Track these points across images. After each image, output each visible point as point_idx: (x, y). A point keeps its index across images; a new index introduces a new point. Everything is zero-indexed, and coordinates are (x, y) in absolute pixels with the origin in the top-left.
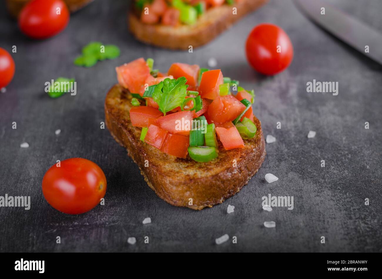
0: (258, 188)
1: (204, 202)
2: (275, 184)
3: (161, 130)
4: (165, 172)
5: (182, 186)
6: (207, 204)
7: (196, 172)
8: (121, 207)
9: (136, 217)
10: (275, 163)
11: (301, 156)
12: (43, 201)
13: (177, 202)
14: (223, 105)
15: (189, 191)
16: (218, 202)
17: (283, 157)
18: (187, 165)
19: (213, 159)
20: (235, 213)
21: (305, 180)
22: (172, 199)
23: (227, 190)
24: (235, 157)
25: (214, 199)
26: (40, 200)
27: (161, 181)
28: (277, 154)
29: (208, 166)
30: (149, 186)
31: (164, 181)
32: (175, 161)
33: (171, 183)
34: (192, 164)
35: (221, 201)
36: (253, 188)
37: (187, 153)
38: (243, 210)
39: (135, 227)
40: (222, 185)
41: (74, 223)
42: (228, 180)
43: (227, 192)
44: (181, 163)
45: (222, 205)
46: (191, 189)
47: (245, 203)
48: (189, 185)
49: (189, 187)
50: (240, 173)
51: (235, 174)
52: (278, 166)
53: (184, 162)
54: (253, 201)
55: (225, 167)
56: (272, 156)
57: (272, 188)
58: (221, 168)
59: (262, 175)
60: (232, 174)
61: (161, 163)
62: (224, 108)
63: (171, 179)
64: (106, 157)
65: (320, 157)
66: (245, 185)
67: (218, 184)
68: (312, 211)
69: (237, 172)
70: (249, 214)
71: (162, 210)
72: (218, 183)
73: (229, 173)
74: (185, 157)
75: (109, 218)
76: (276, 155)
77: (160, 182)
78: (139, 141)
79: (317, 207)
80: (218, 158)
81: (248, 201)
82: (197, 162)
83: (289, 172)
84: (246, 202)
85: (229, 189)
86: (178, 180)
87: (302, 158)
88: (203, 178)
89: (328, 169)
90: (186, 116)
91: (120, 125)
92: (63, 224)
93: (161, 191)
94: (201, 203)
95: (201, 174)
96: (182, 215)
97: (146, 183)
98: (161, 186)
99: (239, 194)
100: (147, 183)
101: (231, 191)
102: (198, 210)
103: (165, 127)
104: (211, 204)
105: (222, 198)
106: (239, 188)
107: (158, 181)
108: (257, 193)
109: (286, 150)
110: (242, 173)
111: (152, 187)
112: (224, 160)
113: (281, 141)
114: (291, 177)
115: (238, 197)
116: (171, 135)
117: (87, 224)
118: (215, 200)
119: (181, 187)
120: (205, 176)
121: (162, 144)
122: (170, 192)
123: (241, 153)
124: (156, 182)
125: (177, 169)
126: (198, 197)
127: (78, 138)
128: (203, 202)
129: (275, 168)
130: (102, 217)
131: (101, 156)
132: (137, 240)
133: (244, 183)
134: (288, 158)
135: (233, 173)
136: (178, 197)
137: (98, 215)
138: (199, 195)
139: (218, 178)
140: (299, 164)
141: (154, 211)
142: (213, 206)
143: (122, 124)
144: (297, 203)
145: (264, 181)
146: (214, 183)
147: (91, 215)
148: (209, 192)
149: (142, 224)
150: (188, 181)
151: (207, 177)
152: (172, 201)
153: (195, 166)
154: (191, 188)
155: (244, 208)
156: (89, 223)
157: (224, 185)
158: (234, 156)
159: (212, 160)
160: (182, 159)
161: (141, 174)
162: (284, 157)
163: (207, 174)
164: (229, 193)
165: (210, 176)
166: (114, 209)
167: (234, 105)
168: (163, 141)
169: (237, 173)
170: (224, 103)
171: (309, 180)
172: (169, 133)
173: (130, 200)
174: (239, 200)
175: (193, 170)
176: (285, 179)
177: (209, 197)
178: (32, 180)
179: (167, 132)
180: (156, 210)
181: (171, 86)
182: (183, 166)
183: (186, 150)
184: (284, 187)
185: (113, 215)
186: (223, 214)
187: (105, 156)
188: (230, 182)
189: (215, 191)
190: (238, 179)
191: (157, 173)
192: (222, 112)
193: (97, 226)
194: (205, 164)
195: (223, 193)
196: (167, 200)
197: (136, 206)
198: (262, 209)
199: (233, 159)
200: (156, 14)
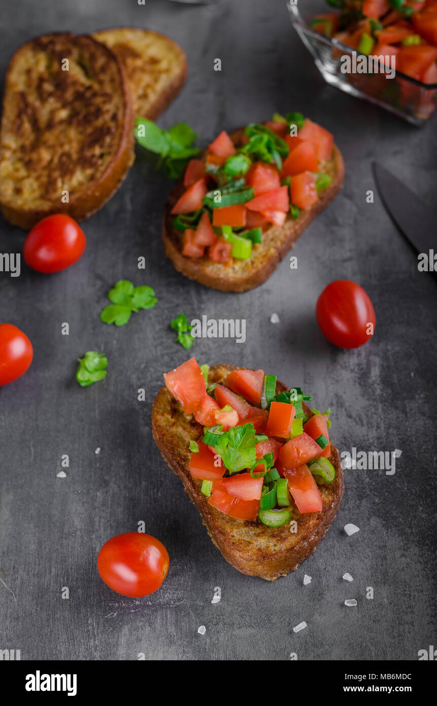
0: (337, 543)
2: (356, 537)
5: (253, 561)
7: (268, 544)
8: (185, 577)
9: (203, 592)
10: (356, 502)
11: (385, 490)
13: (248, 572)
14: (297, 454)
15: (262, 565)
16: (293, 570)
17: (364, 491)
18: (258, 531)
19: (287, 523)
20: (311, 584)
21: (389, 530)
23: (303, 557)
26: (92, 566)
28: (358, 487)
29: (282, 534)
30: (213, 543)
31: (233, 553)
32: (244, 525)
33: (240, 556)
34: (263, 531)
35: (296, 567)
36: (331, 544)
37: (257, 517)
38: (320, 580)
39: (203, 607)
40: (297, 555)
41: (135, 602)
42: (304, 549)
44: (251, 528)
45: (297, 571)
47: (322, 568)
50: (318, 535)
52: (358, 507)
53: (254, 526)
54: (332, 565)
55: (301, 535)
56: (351, 489)
57: (352, 544)
58: (296, 536)
59: (340, 521)
60: (309, 541)
61: (228, 528)
64: (160, 495)
65: (407, 491)
66: (321, 540)
67: (293, 556)
68: (397, 580)
70: (328, 586)
71: (231, 581)
73: (305, 543)
74: (255, 520)
75: (174, 593)
76: (356, 489)
78: (200, 491)
79: (403, 573)
81: (326, 564)
82: (268, 527)
83: (371, 517)
84: (324, 567)
85: (305, 555)
87: (386, 494)
88: (277, 552)
89: (415, 512)
92: (124, 605)
93: (229, 558)
94: (274, 574)
95: (275, 546)
96: (253, 588)
98: (229, 554)
99: (315, 555)
100: (211, 540)
102: (271, 581)
104: (285, 573)
105: (297, 565)
106: (315, 548)
108: (335, 553)
109: (368, 479)
111: (217, 546)
114: (373, 525)
115: (314, 558)
117: (150, 604)
118: (289, 569)
120: (279, 549)
121: (229, 510)
122: (240, 562)
125: (246, 539)
126: (271, 569)
127: (123, 461)
128: (277, 573)
129: (356, 510)
130: (165, 592)
131: (154, 493)
132: (207, 628)
134: (369, 493)
136: (248, 569)
139: (294, 552)
140: (383, 504)
141: (222, 582)
142: (287, 574)
145: (343, 533)
146: (290, 557)
149: (211, 604)
150: (260, 559)
152: (241, 570)
153: (266, 533)
155: (322, 576)
156: (151, 602)
158: (310, 516)
159: (285, 524)
160: (251, 522)
161: (203, 523)
162: (366, 492)
163: (281, 546)
165: (285, 550)
166: (177, 579)
167: (309, 454)
168: (230, 506)
169: (314, 538)
171: (394, 529)
173: (194, 564)
175: (264, 539)
176: (366, 528)
177: (283, 568)
178: (78, 533)
179: (235, 497)
181: (237, 439)
182: (254, 532)
183: (256, 512)
184: (366, 541)
185: (176, 589)
186: (298, 587)
187: (158, 491)
189: (290, 563)
190: (314, 543)
193: (161, 606)
195: (299, 561)
196: (235, 567)
197: (201, 574)
198: (342, 578)
199: (310, 521)
200: (200, 246)
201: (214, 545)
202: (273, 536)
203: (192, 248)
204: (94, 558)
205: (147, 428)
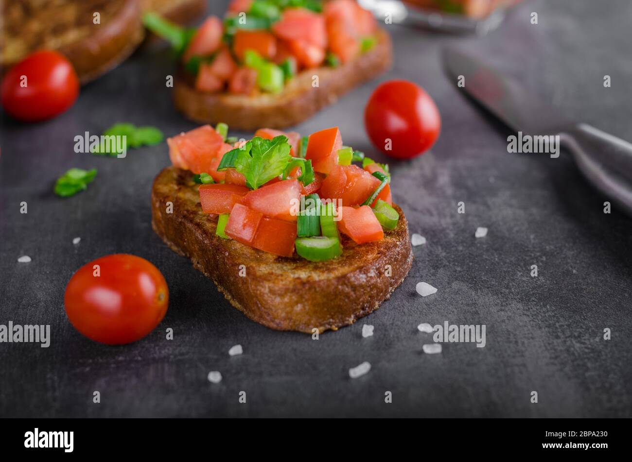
0: (407, 303)
1: (325, 322)
2: (433, 298)
3: (252, 211)
4: (260, 277)
5: (289, 294)
6: (329, 324)
7: (309, 275)
8: (192, 335)
9: (218, 347)
10: (430, 271)
11: (468, 261)
12: (63, 331)
13: (282, 322)
14: (346, 177)
15: (302, 303)
16: (347, 322)
17: (440, 262)
18: (295, 265)
19: (336, 257)
20: (374, 336)
21: (479, 291)
22: (273, 320)
23: (360, 303)
24: (370, 253)
25: (340, 316)
27: (254, 290)
28: (431, 260)
29: (328, 266)
30: (233, 305)
31: (260, 290)
32: (275, 261)
33: (272, 291)
34: (303, 265)
35: (351, 319)
36: (399, 304)
37: (294, 249)
38: (387, 333)
39: (217, 360)
40: (352, 293)
41: (118, 358)
42: (361, 286)
43: (359, 307)
44: (285, 264)
45: (353, 326)
46: (304, 300)
47: (388, 323)
48: (301, 292)
49: (302, 296)
50: (379, 277)
51: (371, 277)
52: (433, 275)
53: (290, 262)
54: (402, 320)
55: (356, 265)
56: (423, 261)
57: (428, 303)
58: (349, 267)
59: (410, 286)
60: (368, 277)
61: (253, 264)
62: (348, 182)
63: (271, 285)
65: (498, 261)
66: (385, 301)
67: (346, 292)
68: (496, 330)
69: (374, 274)
70: (398, 337)
71: (258, 337)
72: (347, 289)
73: (362, 274)
74: (291, 255)
75: (175, 349)
76: (428, 261)
77: (254, 293)
78: (215, 237)
79: (504, 324)
80: (342, 256)
81: (393, 320)
82: (310, 262)
83: (453, 282)
84: (391, 322)
85: (363, 303)
86: (284, 285)
88: (323, 280)
89: (513, 277)
90: (293, 187)
91: (182, 218)
92: (101, 361)
93: (255, 308)
94: (320, 323)
95: (319, 276)
96: (291, 342)
97: (228, 302)
98: (254, 299)
99: (378, 313)
101: (365, 306)
103: (259, 207)
104: (336, 325)
105: (352, 316)
106: (377, 303)
107: (249, 291)
108: (406, 310)
109: (444, 254)
110: (382, 278)
111: (239, 306)
112: (353, 257)
113: (433, 242)
114: (456, 288)
115: (376, 316)
116: (268, 219)
117: (140, 358)
118: (342, 318)
119: (288, 297)
120: (326, 278)
121: (254, 234)
122: (271, 307)
123: (378, 248)
124: (247, 294)
125: (279, 272)
126: (315, 312)
128: (323, 321)
130: (162, 349)
132: (222, 375)
133: (385, 296)
134: (447, 264)
135: (369, 275)
136: (283, 315)
137: (155, 346)
138: (316, 309)
139: (346, 282)
140: (467, 271)
141: (245, 338)
142: (340, 328)
143: (185, 217)
144: (471, 320)
145: (414, 295)
146: (341, 290)
147: (143, 347)
148: (333, 303)
149: (228, 356)
150: (299, 287)
151: (328, 280)
152: (273, 321)
153: (307, 267)
154: (304, 298)
155: (389, 330)
157: (355, 294)
159: (334, 259)
160: (286, 257)
161: (219, 290)
162: (443, 263)
163: (329, 275)
164: (363, 309)
165: (334, 278)
167: (363, 176)
168: (256, 229)
169: (374, 276)
170: (347, 174)
171: (486, 290)
172: (265, 216)
173: (205, 325)
174: (378, 320)
175: (305, 271)
176: (447, 290)
177: (333, 313)
178: (42, 304)
179: (262, 215)
180: (247, 337)
181: (264, 148)
182: (289, 267)
183: (292, 243)
184: (448, 301)
185: (180, 346)
186: (355, 339)
188: (365, 290)
189: (341, 303)
190: (375, 286)
191: (248, 278)
192: (345, 187)
193: (155, 361)
194: (323, 264)
195: (354, 307)
196: (264, 322)
197: (215, 333)
198: (417, 331)
199: (367, 255)
200: (219, 77)
201: (234, 308)
202: (316, 268)
203: (208, 79)
204: (62, 323)
205: (145, 225)
